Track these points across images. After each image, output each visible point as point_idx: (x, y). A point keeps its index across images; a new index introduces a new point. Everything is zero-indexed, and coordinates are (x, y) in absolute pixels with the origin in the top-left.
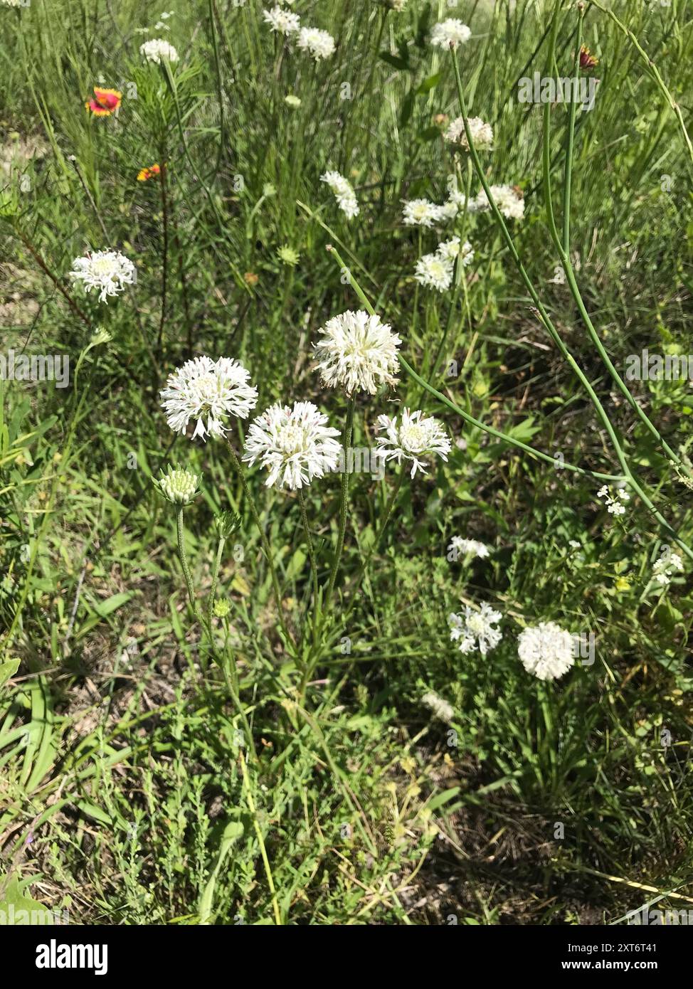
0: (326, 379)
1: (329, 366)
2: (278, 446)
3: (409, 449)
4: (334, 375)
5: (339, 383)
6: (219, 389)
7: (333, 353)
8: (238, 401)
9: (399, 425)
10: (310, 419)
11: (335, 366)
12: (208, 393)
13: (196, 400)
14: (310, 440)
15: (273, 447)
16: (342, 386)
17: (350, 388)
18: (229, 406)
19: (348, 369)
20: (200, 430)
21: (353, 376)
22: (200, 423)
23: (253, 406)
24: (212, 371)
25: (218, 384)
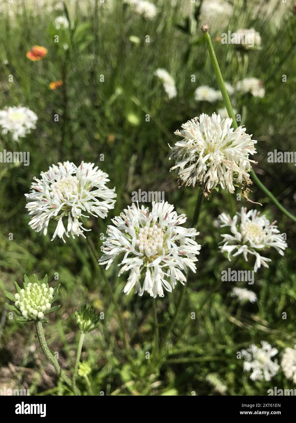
0: (185, 179)
1: (186, 166)
2: (137, 249)
3: (253, 245)
4: (193, 175)
5: (198, 182)
6: (79, 191)
7: (193, 152)
8: (98, 202)
9: (239, 222)
10: (169, 220)
11: (193, 166)
12: (68, 194)
13: (56, 202)
14: (170, 242)
15: (133, 250)
16: (201, 185)
17: (209, 186)
18: (89, 207)
19: (208, 168)
20: (60, 231)
21: (213, 175)
22: (60, 225)
23: (111, 207)
24: (74, 175)
25: (79, 186)
